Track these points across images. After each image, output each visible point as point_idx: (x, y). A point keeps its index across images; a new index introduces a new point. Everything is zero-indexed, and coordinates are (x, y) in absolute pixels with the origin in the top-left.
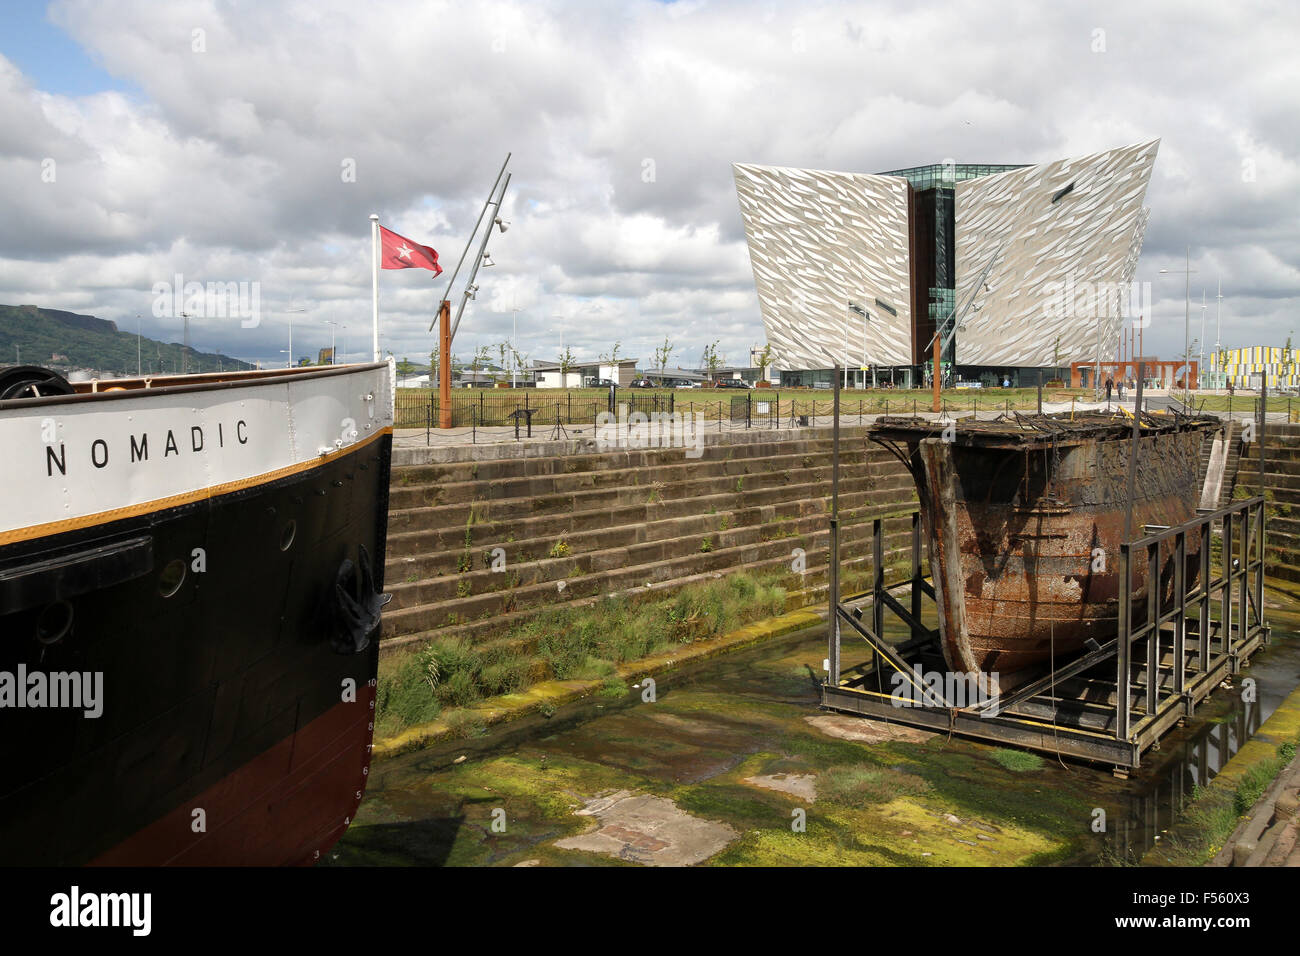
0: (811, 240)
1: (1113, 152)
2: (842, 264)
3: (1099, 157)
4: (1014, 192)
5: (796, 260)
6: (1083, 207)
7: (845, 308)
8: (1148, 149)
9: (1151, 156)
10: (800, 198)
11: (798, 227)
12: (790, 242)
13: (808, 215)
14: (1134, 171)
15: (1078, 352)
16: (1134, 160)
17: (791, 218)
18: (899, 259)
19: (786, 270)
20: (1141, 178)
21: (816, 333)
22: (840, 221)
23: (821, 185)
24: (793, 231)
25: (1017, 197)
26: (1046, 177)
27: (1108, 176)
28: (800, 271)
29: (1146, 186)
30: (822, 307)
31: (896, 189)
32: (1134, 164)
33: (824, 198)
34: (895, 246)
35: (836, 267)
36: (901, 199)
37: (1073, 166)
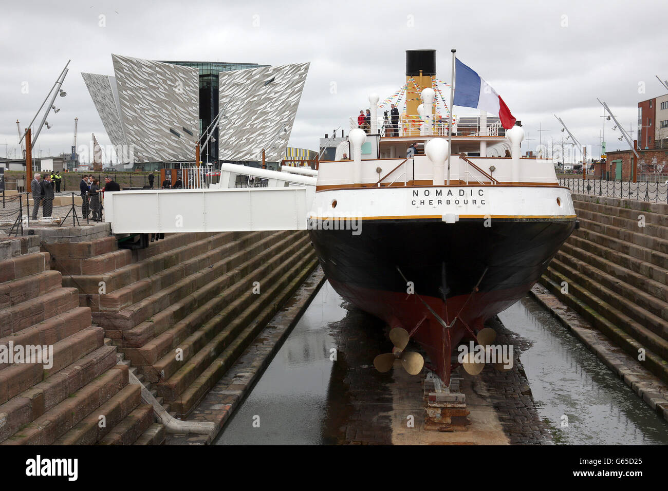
0: (152, 96)
1: (291, 66)
2: (167, 109)
3: (284, 68)
4: (248, 79)
5: (145, 106)
6: (278, 89)
7: (168, 132)
8: (305, 65)
9: (306, 69)
10: (147, 75)
11: (145, 89)
12: (141, 97)
13: (151, 83)
14: (300, 75)
15: (276, 154)
16: (299, 70)
17: (142, 85)
18: (195, 108)
19: (139, 111)
20: (302, 79)
21: (153, 144)
22: (167, 87)
23: (157, 69)
24: (143, 91)
25: (249, 82)
26: (262, 74)
27: (289, 76)
28: (146, 112)
29: (304, 83)
30: (156, 130)
31: (194, 73)
32: (300, 72)
33: (159, 76)
34: (193, 102)
35: (164, 111)
36: (196, 78)
37: (274, 70)
